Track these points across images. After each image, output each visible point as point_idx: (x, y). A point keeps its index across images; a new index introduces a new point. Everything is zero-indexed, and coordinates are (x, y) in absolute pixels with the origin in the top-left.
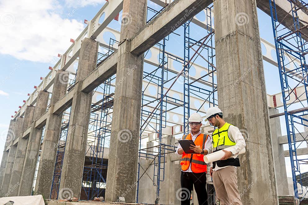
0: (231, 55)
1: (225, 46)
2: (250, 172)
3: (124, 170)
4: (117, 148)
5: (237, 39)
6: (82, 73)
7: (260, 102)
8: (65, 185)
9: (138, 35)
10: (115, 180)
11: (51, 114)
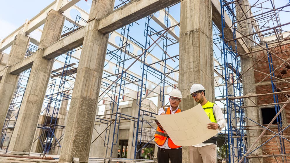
0: (193, 47)
1: (188, 39)
3: (81, 134)
4: (76, 113)
5: (199, 35)
7: (210, 88)
9: (107, 16)
10: (72, 142)
11: (7, 73)
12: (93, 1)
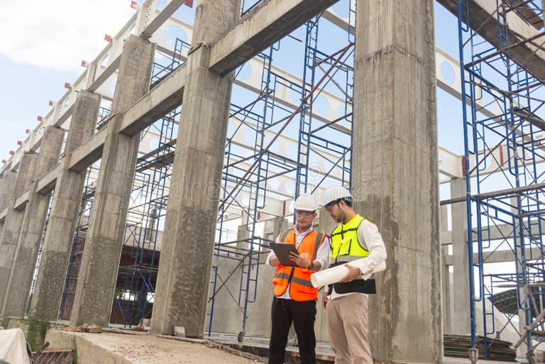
0: (381, 88)
1: (372, 71)
2: (397, 301)
3: (187, 280)
4: (175, 241)
5: (393, 59)
6: (122, 100)
7: (426, 176)
8: (84, 299)
9: (224, 37)
10: (169, 297)
11: (65, 169)
12: (197, 8)
